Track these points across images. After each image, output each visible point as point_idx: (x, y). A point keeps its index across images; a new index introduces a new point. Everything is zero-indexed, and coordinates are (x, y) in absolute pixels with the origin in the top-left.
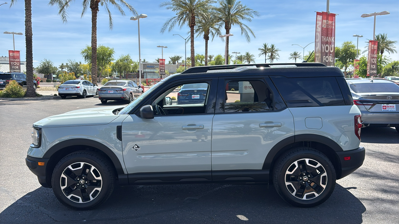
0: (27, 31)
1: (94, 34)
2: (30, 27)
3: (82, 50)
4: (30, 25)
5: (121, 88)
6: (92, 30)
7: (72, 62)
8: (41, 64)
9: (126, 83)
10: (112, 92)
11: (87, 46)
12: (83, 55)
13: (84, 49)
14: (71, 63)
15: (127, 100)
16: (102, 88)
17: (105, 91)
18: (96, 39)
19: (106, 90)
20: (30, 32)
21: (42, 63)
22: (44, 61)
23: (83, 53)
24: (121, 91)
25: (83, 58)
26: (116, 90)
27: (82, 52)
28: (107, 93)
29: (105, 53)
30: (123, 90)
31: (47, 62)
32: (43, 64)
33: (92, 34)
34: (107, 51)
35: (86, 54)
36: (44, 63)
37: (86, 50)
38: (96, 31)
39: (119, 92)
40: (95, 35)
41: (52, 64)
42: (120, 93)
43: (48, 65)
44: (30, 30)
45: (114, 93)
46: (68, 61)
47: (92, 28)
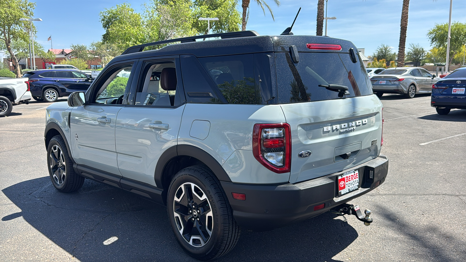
0: (319, 15)
1: (404, 9)
2: (322, 10)
3: (430, 31)
4: (322, 7)
5: (396, 78)
6: (403, 4)
7: (415, 46)
8: (377, 50)
9: (407, 70)
10: (384, 82)
11: (436, 25)
12: (430, 37)
13: (433, 29)
14: (414, 48)
15: (405, 94)
16: (373, 78)
17: (376, 82)
18: (408, 16)
19: (377, 79)
20: (321, 16)
21: (379, 49)
22: (381, 47)
23: (431, 34)
24: (395, 81)
25: (429, 40)
26: (390, 81)
27: (430, 32)
28: (378, 84)
29: (460, 32)
30: (399, 81)
31: (384, 47)
32: (380, 51)
33: (403, 9)
34: (462, 29)
35: (434, 35)
36: (381, 49)
37: (434, 31)
38: (408, 5)
39: (392, 82)
40: (406, 10)
41: (390, 50)
42: (394, 85)
43: (385, 51)
44: (321, 14)
45: (386, 84)
46: (409, 45)
47: (403, 2)
